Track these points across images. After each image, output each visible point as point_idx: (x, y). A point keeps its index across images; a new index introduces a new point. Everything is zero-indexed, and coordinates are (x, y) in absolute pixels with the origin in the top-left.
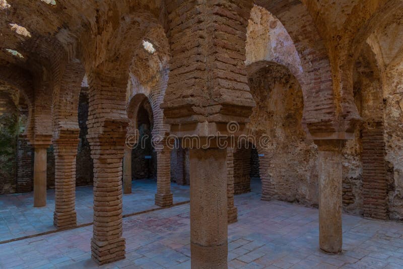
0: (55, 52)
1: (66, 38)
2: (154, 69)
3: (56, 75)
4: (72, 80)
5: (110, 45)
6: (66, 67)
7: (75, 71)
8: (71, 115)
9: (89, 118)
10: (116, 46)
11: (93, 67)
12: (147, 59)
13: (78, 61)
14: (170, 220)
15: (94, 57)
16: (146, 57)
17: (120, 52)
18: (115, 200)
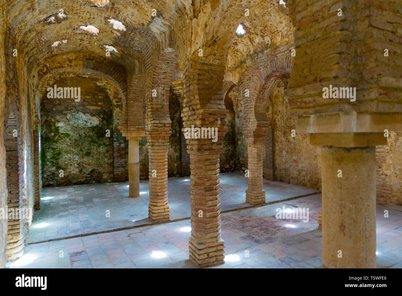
0: (147, 44)
1: (159, 27)
2: (244, 53)
3: (148, 67)
4: (163, 71)
5: (208, 27)
6: (159, 58)
7: (167, 61)
8: (163, 107)
9: (184, 110)
10: (214, 28)
11: (188, 54)
12: (236, 42)
13: (170, 50)
14: (265, 221)
15: (189, 43)
16: (235, 41)
17: (218, 34)
18: (213, 200)
